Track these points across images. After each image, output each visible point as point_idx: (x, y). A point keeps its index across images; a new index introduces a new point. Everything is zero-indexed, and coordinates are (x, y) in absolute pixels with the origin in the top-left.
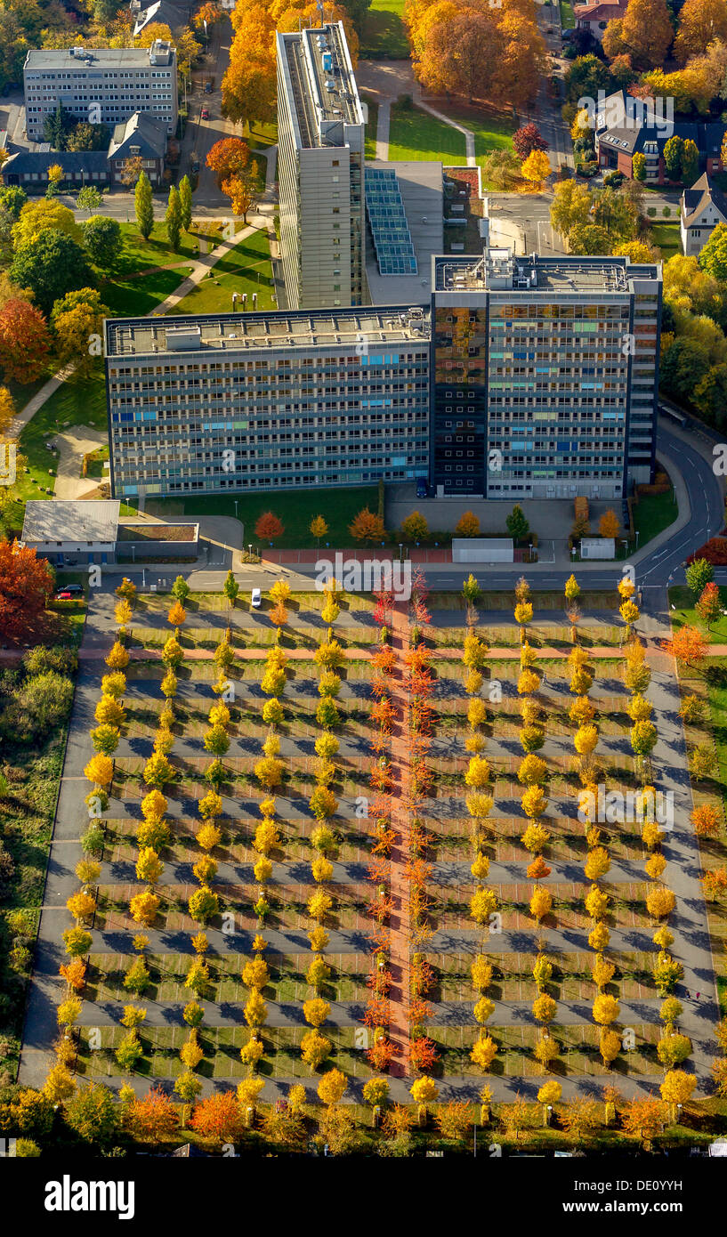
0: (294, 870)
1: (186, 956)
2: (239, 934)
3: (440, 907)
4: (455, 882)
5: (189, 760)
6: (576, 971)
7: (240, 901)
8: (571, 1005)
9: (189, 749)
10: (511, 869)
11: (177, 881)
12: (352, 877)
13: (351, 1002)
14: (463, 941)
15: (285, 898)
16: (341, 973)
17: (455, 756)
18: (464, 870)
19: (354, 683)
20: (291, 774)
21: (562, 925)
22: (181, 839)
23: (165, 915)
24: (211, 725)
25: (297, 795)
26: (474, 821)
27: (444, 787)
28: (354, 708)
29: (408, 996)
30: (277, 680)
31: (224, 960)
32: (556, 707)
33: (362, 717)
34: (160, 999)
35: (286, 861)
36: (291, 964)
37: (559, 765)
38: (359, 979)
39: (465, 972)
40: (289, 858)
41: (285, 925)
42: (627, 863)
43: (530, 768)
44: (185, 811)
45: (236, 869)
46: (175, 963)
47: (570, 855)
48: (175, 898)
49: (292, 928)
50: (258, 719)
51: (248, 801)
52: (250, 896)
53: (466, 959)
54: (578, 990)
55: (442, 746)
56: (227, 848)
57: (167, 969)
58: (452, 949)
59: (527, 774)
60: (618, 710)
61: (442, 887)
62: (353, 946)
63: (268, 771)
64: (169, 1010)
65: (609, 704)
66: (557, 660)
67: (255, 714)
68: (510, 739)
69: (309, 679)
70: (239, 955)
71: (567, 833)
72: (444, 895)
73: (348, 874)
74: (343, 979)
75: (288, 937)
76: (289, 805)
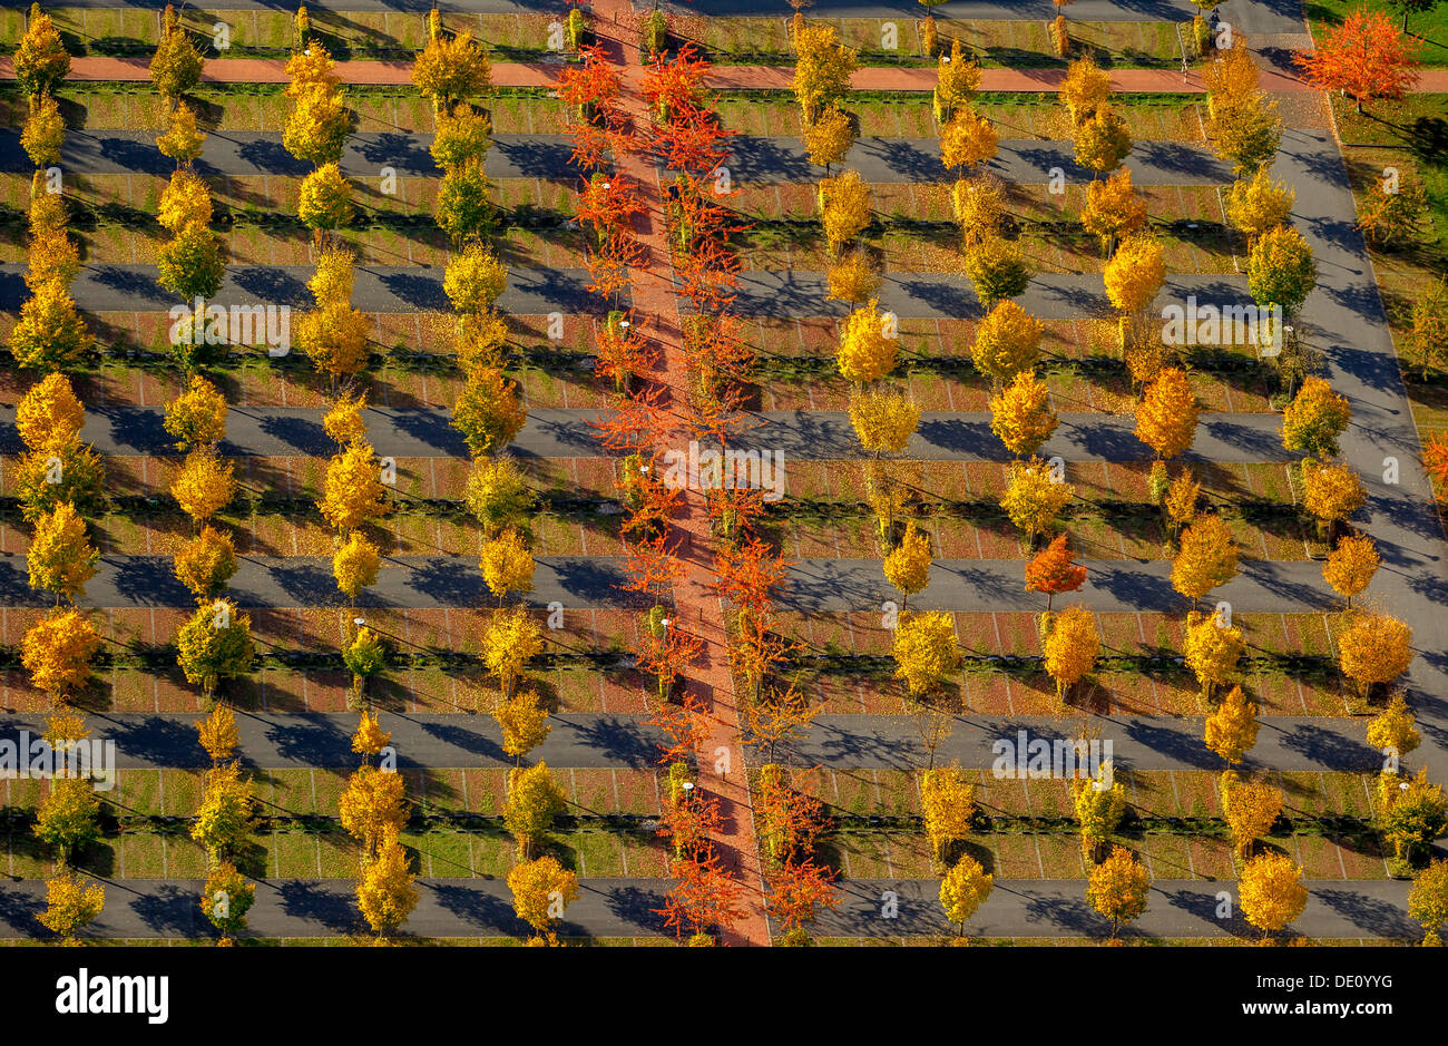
0: (425, 573)
1: (177, 774)
2: (305, 723)
3: (808, 663)
4: (833, 603)
5: (110, 317)
6: (1173, 812)
7: (296, 646)
8: (1173, 892)
9: (108, 293)
10: (976, 578)
11: (123, 599)
12: (576, 593)
13: (613, 879)
14: (879, 741)
15: (411, 640)
16: (578, 813)
17: (796, 315)
18: (855, 579)
19: (513, 142)
20: (383, 352)
21: (1123, 706)
22: (118, 501)
23: (104, 677)
24: (167, 234)
25: (405, 402)
26: (867, 469)
27: (779, 388)
28: (522, 202)
29: (757, 865)
30: (327, 125)
31: (276, 782)
32: (1037, 206)
33: (546, 224)
34: (122, 873)
35: (399, 553)
36: (450, 793)
37: (1063, 340)
38: (625, 826)
39: (892, 812)
40: (406, 547)
41: (419, 701)
42: (1267, 567)
43: (1003, 335)
44: (120, 437)
45: (275, 572)
46: (150, 789)
47: (1124, 551)
48: (126, 638)
49: (440, 710)
50: (283, 225)
51: (283, 414)
52: (320, 633)
53: (891, 782)
54: (1183, 856)
55: (758, 291)
56: (244, 524)
57: (132, 803)
58: (851, 759)
59: (996, 349)
60: (1198, 215)
61: (806, 616)
62: (601, 751)
63: (335, 335)
64: (149, 899)
65: (1174, 202)
66: (1025, 98)
67: (269, 211)
68: (929, 278)
69: (395, 132)
70: (313, 772)
71: (1105, 496)
72: (813, 635)
73: (564, 584)
74: (587, 827)
75: (433, 729)
76: (389, 426)
